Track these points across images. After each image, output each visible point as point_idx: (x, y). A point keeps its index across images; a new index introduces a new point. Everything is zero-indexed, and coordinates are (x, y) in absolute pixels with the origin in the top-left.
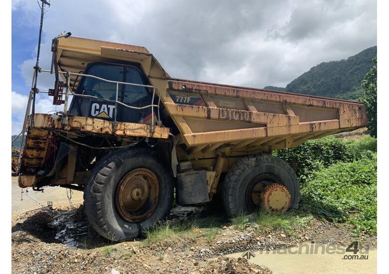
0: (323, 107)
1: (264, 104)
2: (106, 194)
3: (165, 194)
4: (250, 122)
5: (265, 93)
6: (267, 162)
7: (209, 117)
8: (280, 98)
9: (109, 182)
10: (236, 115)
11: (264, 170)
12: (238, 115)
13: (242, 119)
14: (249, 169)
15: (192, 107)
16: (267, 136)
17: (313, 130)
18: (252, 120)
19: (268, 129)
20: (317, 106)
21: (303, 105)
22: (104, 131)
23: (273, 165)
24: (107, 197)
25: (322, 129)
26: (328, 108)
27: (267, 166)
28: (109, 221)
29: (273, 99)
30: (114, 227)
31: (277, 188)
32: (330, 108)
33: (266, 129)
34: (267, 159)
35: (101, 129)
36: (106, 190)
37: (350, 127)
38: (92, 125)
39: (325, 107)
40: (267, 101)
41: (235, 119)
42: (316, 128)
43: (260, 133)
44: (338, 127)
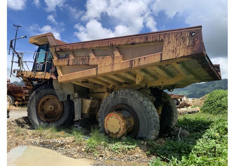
0: (145, 43)
1: (102, 50)
2: (31, 106)
3: (66, 111)
4: (88, 65)
5: (99, 42)
6: (122, 95)
7: (68, 65)
8: (108, 43)
9: (33, 100)
10: (81, 61)
11: (120, 101)
12: (82, 61)
13: (84, 64)
14: (109, 100)
15: (62, 60)
16: (97, 74)
17: (132, 65)
18: (89, 64)
19: (98, 69)
20: (139, 43)
21: (126, 45)
22: (32, 77)
23: (127, 97)
24: (32, 107)
25: (141, 64)
26: (150, 42)
27: (121, 98)
28: (33, 118)
29: (104, 45)
30: (35, 122)
31: (113, 116)
32: (153, 42)
33: (97, 69)
34: (122, 93)
35: (30, 76)
36: (31, 104)
37: (174, 57)
38: (26, 74)
39: (148, 42)
40: (100, 47)
41: (80, 64)
42: (136, 64)
43: (93, 72)
44: (159, 60)
